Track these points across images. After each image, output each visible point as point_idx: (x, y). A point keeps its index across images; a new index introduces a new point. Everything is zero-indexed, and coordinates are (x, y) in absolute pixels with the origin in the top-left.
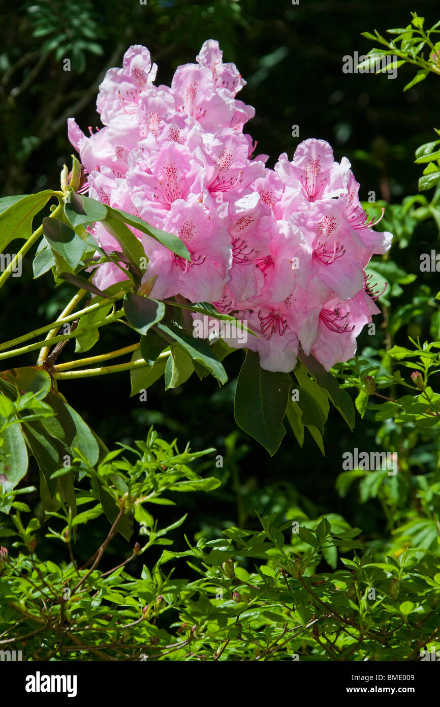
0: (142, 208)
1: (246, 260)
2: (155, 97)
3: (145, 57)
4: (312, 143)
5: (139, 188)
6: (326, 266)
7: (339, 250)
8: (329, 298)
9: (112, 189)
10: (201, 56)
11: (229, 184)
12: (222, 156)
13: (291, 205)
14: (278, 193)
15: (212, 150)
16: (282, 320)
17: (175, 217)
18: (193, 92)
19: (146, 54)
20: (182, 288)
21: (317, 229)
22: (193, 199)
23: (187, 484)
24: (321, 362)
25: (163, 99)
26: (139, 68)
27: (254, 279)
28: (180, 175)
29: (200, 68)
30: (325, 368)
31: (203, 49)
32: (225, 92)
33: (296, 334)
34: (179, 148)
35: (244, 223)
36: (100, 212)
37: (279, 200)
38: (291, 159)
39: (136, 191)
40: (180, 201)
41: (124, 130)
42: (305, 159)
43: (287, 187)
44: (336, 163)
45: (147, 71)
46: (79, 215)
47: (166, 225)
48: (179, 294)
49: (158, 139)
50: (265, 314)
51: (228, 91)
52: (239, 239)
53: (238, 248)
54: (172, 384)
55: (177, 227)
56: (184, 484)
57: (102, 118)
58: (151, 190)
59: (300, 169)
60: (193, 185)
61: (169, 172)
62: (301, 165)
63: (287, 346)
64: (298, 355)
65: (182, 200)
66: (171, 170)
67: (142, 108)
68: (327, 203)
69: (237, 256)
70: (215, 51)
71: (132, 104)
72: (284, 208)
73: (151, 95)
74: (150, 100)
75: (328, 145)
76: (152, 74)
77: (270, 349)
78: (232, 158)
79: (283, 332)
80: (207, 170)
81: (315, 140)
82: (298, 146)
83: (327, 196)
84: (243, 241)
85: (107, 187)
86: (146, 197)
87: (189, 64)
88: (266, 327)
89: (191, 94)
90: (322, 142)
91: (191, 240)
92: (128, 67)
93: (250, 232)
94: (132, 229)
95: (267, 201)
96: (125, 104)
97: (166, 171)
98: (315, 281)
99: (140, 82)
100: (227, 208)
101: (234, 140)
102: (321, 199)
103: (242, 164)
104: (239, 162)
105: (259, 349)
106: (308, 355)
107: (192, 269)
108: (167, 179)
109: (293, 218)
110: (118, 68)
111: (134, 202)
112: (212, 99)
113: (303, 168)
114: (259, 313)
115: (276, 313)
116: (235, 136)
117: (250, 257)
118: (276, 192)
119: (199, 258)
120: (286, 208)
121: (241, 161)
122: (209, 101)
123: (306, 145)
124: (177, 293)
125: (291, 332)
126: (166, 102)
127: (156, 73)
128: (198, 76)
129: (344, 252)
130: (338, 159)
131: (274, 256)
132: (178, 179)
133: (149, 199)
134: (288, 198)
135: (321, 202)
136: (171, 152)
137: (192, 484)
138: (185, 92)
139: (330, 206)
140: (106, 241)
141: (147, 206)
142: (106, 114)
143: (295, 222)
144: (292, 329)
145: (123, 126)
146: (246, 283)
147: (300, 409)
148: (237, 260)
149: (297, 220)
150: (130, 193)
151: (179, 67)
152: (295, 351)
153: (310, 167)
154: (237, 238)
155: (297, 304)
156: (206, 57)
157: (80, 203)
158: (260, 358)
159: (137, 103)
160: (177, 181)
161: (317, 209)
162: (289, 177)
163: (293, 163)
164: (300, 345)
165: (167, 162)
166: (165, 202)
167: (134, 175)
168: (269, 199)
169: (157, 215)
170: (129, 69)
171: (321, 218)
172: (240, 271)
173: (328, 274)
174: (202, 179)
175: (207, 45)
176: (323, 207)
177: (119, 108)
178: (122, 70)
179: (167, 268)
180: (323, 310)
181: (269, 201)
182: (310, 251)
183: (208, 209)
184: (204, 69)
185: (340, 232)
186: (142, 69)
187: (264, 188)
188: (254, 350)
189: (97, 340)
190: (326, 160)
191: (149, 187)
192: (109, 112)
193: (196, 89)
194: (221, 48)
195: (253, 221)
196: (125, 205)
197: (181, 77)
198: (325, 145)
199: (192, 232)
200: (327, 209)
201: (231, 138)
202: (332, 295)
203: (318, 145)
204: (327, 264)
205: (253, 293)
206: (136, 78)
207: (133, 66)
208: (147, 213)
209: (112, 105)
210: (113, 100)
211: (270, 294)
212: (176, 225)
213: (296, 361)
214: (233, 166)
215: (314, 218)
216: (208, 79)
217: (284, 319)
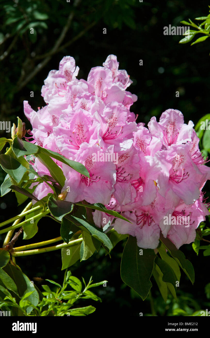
0: (62, 148)
1: (125, 180)
2: (77, 85)
3: (72, 63)
4: (171, 112)
5: (61, 137)
6: (177, 184)
7: (185, 174)
8: (178, 204)
9: (45, 138)
10: (106, 63)
11: (114, 135)
12: (111, 118)
13: (155, 148)
14: (148, 141)
15: (105, 114)
16: (150, 217)
17: (82, 153)
18: (100, 84)
19: (73, 62)
20: (86, 196)
21: (173, 162)
22: (92, 142)
23: (75, 310)
24: (174, 244)
25: (81, 86)
26: (68, 70)
27: (130, 192)
28: (85, 129)
29: (105, 69)
30: (177, 247)
31: (108, 59)
32: (120, 84)
33: (158, 225)
34: (85, 113)
35: (124, 158)
36: (34, 149)
37: (149, 145)
38: (158, 120)
39: (59, 139)
40: (85, 143)
41: (58, 105)
42: (167, 121)
43: (153, 137)
44: (185, 124)
45: (73, 71)
46: (21, 151)
47: (76, 159)
48: (84, 200)
49: (73, 109)
50: (139, 213)
51: (121, 84)
52: (120, 167)
53: (119, 173)
54: (84, 258)
55: (83, 159)
56: (73, 311)
57: (45, 99)
58: (68, 138)
59: (163, 127)
60: (93, 135)
61: (79, 127)
62: (164, 124)
63: (153, 232)
64: (160, 238)
65: (86, 143)
66: (80, 126)
67: (69, 92)
68: (179, 146)
69: (119, 178)
70: (115, 62)
71: (64, 91)
72: (151, 149)
73: (75, 84)
74: (73, 87)
75: (180, 113)
76: (76, 72)
77: (142, 235)
78: (117, 119)
79: (150, 223)
80: (102, 126)
81: (173, 110)
82: (163, 113)
83: (179, 142)
84: (123, 168)
85: (42, 137)
86: (65, 142)
87: (98, 67)
88: (139, 222)
89: (99, 85)
90: (177, 111)
91: (92, 168)
92: (62, 69)
93: (127, 163)
94: (55, 160)
95: (141, 146)
96: (59, 91)
97: (77, 126)
98: (170, 193)
99: (68, 78)
100: (113, 148)
101: (118, 109)
102: (175, 144)
103: (123, 123)
104: (121, 122)
105: (136, 235)
106: (166, 237)
107: (92, 184)
108: (78, 131)
109: (157, 154)
110: (56, 70)
111: (58, 144)
112: (111, 88)
113: (165, 126)
114: (136, 212)
115: (147, 213)
116: (119, 106)
117: (128, 178)
118: (147, 140)
119: (97, 177)
120: (152, 149)
121: (122, 121)
122: (110, 89)
123: (168, 112)
124: (83, 199)
125: (155, 224)
126: (83, 88)
127: (78, 71)
128: (104, 74)
129: (188, 176)
130: (186, 122)
131: (143, 178)
132: (85, 131)
133: (66, 143)
134: (153, 144)
135: (175, 146)
136: (81, 115)
137: (78, 310)
138: (96, 84)
139: (180, 148)
140: (41, 169)
141: (65, 147)
142: (48, 96)
143: (159, 156)
144: (156, 222)
145: (57, 103)
146: (125, 194)
147: (161, 272)
148: (119, 179)
149: (160, 155)
150: (55, 139)
151: (92, 68)
152: (158, 235)
153: (169, 126)
154: (119, 167)
155: (158, 207)
156: (109, 65)
157: (22, 144)
158: (137, 240)
159: (66, 90)
160: (84, 133)
161: (172, 149)
162: (156, 131)
163: (159, 123)
164: (161, 231)
165: (78, 121)
166: (75, 145)
167: (57, 129)
168: (143, 145)
169: (71, 152)
170: (62, 70)
171: (175, 155)
172: (122, 187)
173: (178, 189)
174: (98, 131)
175: (110, 58)
176: (176, 149)
177: (56, 93)
178: (58, 71)
179: (77, 184)
180: (175, 211)
181: (143, 146)
182: (168, 175)
183: (102, 148)
184: (107, 70)
185: (186, 164)
186: (70, 70)
187: (139, 138)
188: (133, 235)
189: (36, 232)
190: (179, 122)
191: (67, 136)
192: (50, 95)
193: (102, 82)
194: (118, 60)
195: (129, 157)
196: (52, 147)
197: (94, 74)
198: (179, 113)
199: (92, 163)
200: (178, 150)
201: (116, 108)
202: (181, 202)
203: (175, 113)
204: (178, 182)
205: (129, 201)
206: (66, 76)
207: (65, 68)
208: (65, 151)
209: (51, 92)
210: (52, 89)
211: (142, 201)
212: (82, 158)
213: (159, 242)
214: (118, 125)
215: (171, 155)
216: (109, 76)
217: (151, 216)
